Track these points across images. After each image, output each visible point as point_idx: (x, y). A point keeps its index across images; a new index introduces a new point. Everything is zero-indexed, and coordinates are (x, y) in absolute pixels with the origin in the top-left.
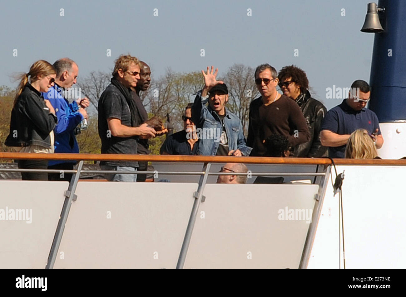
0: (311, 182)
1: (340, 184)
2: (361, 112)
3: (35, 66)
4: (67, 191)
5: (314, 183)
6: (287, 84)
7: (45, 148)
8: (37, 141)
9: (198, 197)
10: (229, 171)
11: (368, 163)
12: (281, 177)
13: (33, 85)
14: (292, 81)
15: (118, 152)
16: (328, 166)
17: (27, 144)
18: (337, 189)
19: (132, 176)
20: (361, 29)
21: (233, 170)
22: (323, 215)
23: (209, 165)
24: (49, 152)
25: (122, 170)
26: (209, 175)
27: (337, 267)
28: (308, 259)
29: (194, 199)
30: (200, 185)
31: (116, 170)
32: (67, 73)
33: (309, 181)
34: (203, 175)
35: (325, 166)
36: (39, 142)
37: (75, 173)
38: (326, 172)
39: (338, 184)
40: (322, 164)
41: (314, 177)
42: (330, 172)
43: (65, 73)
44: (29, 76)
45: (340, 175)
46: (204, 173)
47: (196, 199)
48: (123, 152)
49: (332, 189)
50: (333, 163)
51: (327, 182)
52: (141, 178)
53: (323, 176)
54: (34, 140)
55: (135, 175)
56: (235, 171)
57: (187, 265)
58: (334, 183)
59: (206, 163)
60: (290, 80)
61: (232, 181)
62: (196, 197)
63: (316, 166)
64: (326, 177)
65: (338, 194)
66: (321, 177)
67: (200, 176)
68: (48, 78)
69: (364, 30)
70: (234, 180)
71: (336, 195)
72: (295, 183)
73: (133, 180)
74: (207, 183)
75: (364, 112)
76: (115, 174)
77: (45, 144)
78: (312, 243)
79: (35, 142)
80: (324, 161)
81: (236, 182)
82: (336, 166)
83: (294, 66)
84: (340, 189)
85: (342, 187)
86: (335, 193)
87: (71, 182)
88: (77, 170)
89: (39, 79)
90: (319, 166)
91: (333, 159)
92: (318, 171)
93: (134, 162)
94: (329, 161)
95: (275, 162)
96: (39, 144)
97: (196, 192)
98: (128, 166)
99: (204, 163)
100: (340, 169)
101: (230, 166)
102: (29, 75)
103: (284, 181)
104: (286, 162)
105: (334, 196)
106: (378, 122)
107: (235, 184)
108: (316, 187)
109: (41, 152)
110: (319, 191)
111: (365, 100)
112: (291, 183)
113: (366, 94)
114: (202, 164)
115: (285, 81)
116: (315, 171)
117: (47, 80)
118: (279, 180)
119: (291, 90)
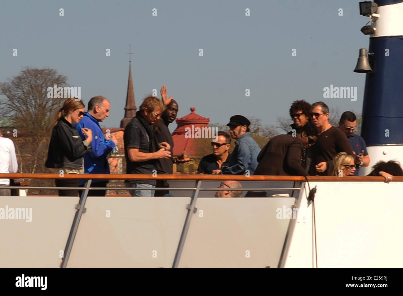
0: (290, 195)
1: (313, 197)
2: (351, 137)
3: (67, 102)
4: (78, 204)
5: (292, 196)
6: (299, 115)
7: (75, 169)
8: (67, 163)
9: (190, 209)
10: (227, 187)
11: (337, 180)
12: (264, 192)
13: (66, 118)
14: (302, 114)
15: (138, 172)
16: (303, 182)
17: (59, 166)
18: (310, 201)
19: (150, 192)
20: (354, 70)
21: (230, 186)
22: (298, 222)
23: (200, 182)
24: (80, 173)
25: (140, 186)
26: (200, 190)
27: (310, 267)
28: (286, 259)
29: (187, 211)
30: (193, 199)
31: (136, 187)
32: (98, 107)
33: (287, 195)
34: (195, 190)
35: (301, 182)
36: (69, 164)
37: (85, 190)
38: (300, 187)
39: (311, 197)
40: (298, 181)
41: (292, 191)
42: (305, 187)
43: (97, 107)
44: (63, 111)
45: (313, 189)
46: (196, 189)
47: (189, 210)
48: (143, 172)
49: (306, 201)
50: (307, 180)
51: (302, 195)
52: (158, 194)
53: (299, 190)
54: (65, 163)
55: (153, 191)
56: (231, 187)
57: (181, 265)
58: (308, 196)
59: (197, 181)
60: (301, 112)
61: (227, 196)
62: (189, 208)
63: (293, 182)
64: (301, 191)
65: (311, 205)
66: (297, 191)
67: (192, 191)
68: (77, 112)
69: (356, 71)
70: (228, 195)
71: (309, 206)
72: (275, 196)
73: (150, 195)
74: (198, 197)
75: (353, 137)
76: (134, 190)
77: (75, 166)
78: (289, 246)
79: (66, 164)
80: (299, 178)
81: (230, 196)
82: (309, 182)
83: (304, 101)
84: (313, 201)
85: (315, 199)
86: (309, 204)
87: (81, 198)
88: (86, 187)
89: (71, 113)
90: (296, 182)
91: (307, 177)
92: (295, 187)
93: (151, 181)
94: (303, 178)
95: (257, 179)
96: (70, 166)
97: (189, 205)
98: (146, 183)
99: (195, 181)
100: (312, 185)
101: (229, 183)
102: (63, 109)
103: (267, 195)
104: (267, 179)
105: (308, 207)
106: (365, 145)
107: (229, 197)
108: (293, 199)
109: (71, 172)
110: (295, 203)
111: (352, 127)
112: (272, 197)
113: (353, 123)
114: (194, 181)
115: (298, 113)
116: (293, 187)
117: (77, 113)
118: (263, 194)
119: (302, 121)
